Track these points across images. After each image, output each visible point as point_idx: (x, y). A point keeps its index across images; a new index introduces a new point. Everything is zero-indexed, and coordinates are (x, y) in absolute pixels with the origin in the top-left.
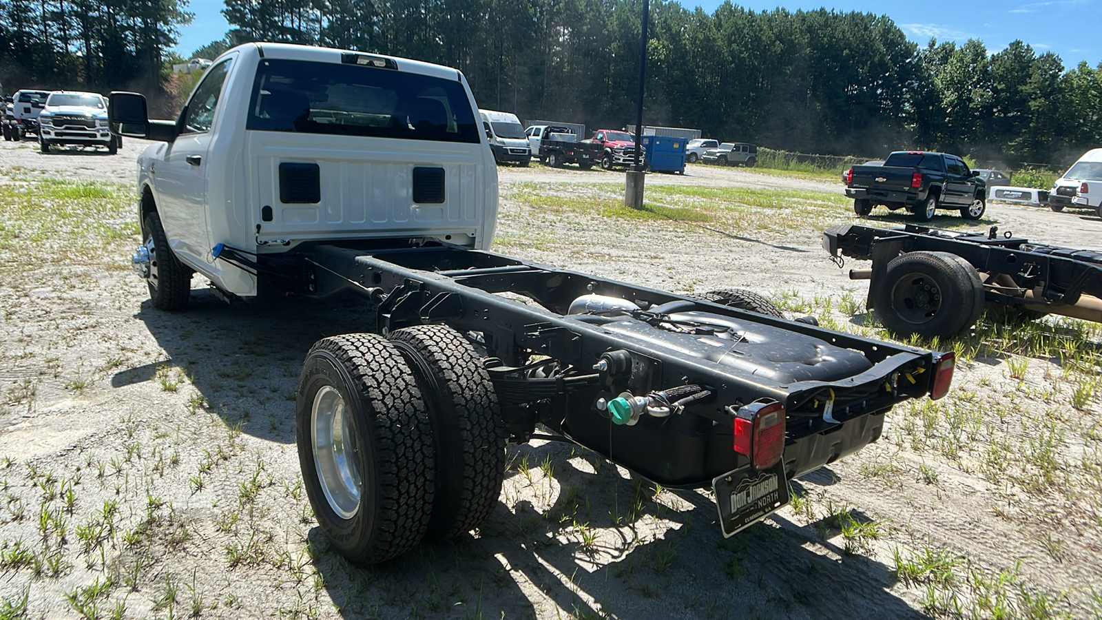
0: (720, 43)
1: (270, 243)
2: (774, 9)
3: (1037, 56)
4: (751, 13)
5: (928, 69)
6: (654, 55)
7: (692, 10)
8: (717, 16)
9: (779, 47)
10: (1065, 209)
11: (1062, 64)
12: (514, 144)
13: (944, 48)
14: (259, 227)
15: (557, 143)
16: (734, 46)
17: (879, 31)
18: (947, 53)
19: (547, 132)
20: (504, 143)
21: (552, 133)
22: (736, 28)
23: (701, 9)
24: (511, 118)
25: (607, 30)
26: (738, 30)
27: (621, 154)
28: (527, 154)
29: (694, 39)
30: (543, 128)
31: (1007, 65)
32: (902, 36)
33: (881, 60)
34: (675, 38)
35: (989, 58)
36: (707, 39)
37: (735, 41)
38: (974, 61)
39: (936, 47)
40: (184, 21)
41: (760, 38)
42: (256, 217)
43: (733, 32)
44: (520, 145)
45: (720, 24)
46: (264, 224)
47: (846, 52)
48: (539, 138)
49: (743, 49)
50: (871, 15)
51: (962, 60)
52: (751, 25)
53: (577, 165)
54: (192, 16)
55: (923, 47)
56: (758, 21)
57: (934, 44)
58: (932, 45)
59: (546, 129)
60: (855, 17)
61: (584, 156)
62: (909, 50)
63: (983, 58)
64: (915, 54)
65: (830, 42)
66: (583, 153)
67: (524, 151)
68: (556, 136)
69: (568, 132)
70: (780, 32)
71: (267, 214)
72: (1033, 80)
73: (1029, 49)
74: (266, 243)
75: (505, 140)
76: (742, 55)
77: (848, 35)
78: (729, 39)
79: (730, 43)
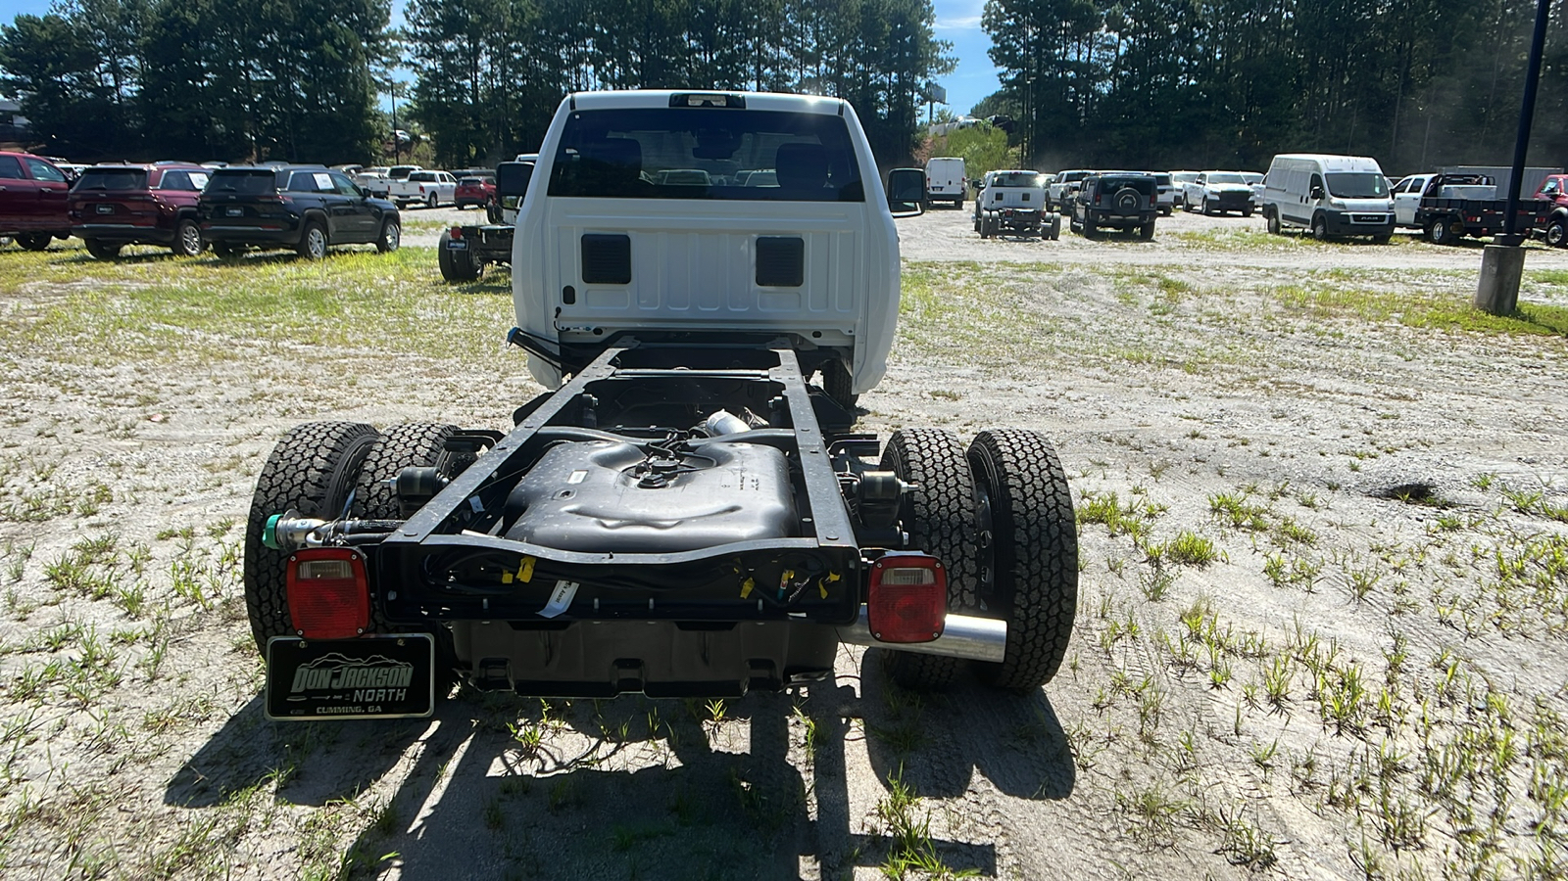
1: (572, 330)
12: (1363, 208)
14: (558, 310)
15: (1450, 203)
19: (1435, 185)
20: (1343, 206)
21: (1445, 186)
24: (1368, 165)
28: (1386, 222)
30: (1428, 177)
40: (946, 69)
42: (555, 299)
44: (1375, 208)
46: (565, 307)
48: (1419, 195)
54: (954, 62)
59: (1433, 180)
61: (1502, 224)
67: (1382, 218)
68: (1454, 191)
69: (1479, 183)
71: (569, 295)
74: (568, 329)
75: (1346, 201)
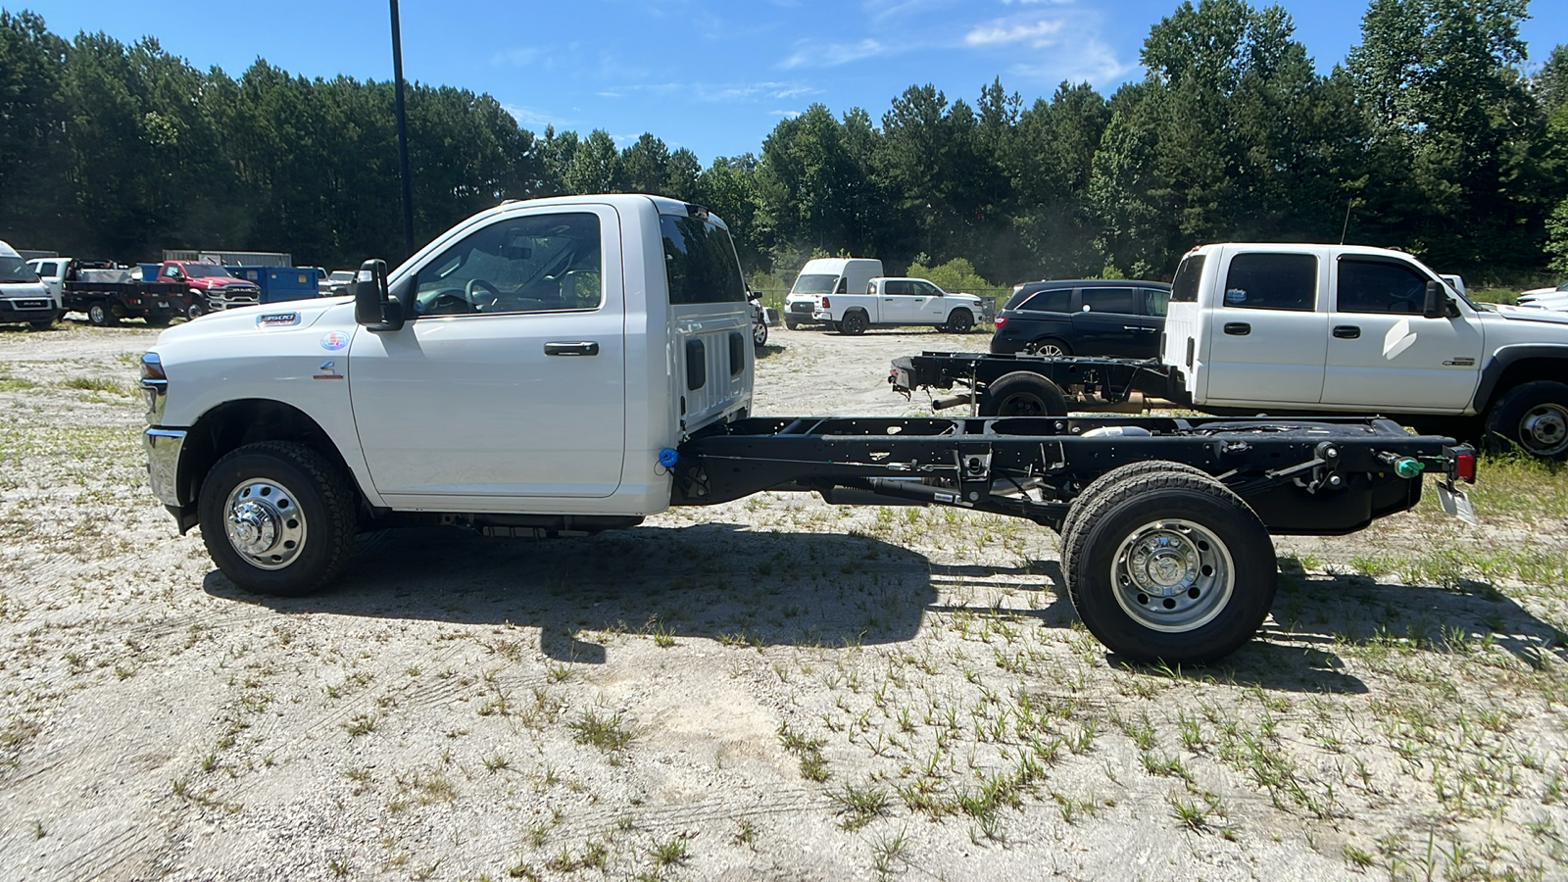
0: (264, 123)
2: (335, 77)
3: (671, 152)
4: (303, 82)
5: (551, 165)
6: (157, 138)
7: (207, 72)
8: (249, 82)
9: (353, 132)
10: (799, 326)
11: (698, 163)
12: (21, 293)
13: (565, 140)
15: (100, 286)
16: (288, 128)
17: (484, 115)
18: (569, 144)
19: (71, 268)
21: (83, 271)
22: (285, 102)
23: (220, 70)
25: (62, 94)
26: (289, 106)
27: (223, 297)
28: (49, 307)
29: (218, 115)
30: (58, 262)
31: (642, 162)
32: (513, 122)
33: (494, 153)
34: (188, 112)
35: (621, 153)
36: (241, 115)
37: (287, 121)
38: (604, 157)
39: (554, 138)
41: (324, 117)
43: (281, 107)
44: (32, 293)
45: (256, 94)
47: (448, 141)
48: (60, 279)
49: (303, 133)
50: (467, 92)
51: (590, 155)
52: (306, 98)
53: (143, 320)
55: (540, 137)
56: (316, 93)
57: (552, 134)
58: (550, 134)
59: (69, 264)
60: (448, 94)
61: (161, 305)
62: (525, 140)
63: (614, 153)
64: (533, 145)
65: (424, 126)
66: (158, 300)
67: (44, 303)
70: (352, 110)
72: (673, 180)
73: (660, 145)
76: (303, 143)
77: (445, 118)
78: (278, 118)
79: (280, 124)
